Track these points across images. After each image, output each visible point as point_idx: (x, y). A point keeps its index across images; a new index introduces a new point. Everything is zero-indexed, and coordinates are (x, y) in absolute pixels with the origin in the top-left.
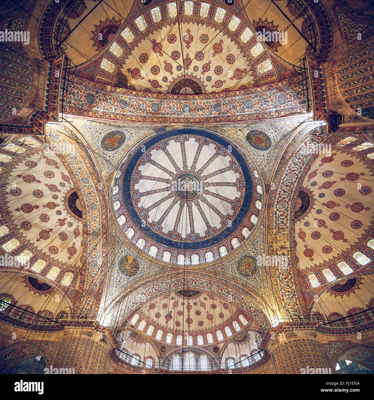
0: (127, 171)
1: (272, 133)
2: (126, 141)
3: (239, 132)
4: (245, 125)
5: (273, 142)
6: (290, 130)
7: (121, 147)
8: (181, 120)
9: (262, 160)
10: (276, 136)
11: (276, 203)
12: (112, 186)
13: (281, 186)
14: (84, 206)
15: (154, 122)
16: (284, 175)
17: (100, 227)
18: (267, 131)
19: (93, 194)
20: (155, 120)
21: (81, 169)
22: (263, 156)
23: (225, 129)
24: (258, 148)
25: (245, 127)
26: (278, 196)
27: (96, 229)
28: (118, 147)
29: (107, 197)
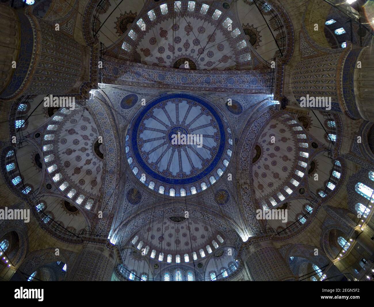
0: (135, 123)
1: (244, 103)
2: (138, 101)
3: (221, 100)
4: (226, 95)
5: (243, 109)
6: (256, 103)
7: (134, 106)
8: (180, 87)
9: (235, 121)
10: (246, 106)
11: (241, 152)
12: (125, 135)
13: (246, 140)
14: (105, 150)
15: (160, 88)
16: (248, 133)
17: (115, 166)
18: (241, 101)
19: (112, 141)
20: (161, 86)
21: (106, 123)
22: (236, 118)
23: (211, 96)
24: (233, 112)
25: (225, 97)
26: (243, 147)
27: (113, 167)
28: (132, 106)
29: (121, 143)
